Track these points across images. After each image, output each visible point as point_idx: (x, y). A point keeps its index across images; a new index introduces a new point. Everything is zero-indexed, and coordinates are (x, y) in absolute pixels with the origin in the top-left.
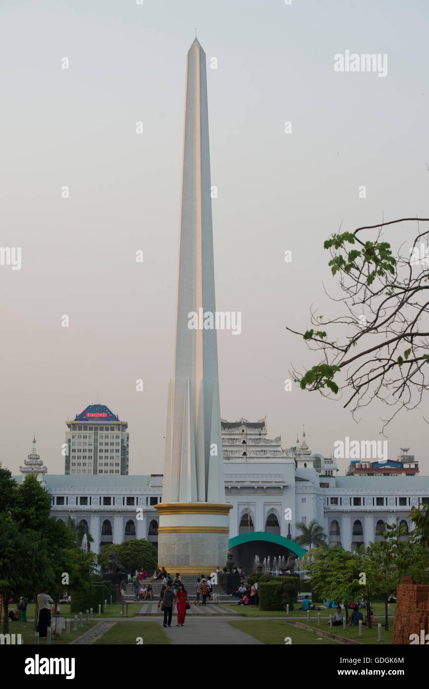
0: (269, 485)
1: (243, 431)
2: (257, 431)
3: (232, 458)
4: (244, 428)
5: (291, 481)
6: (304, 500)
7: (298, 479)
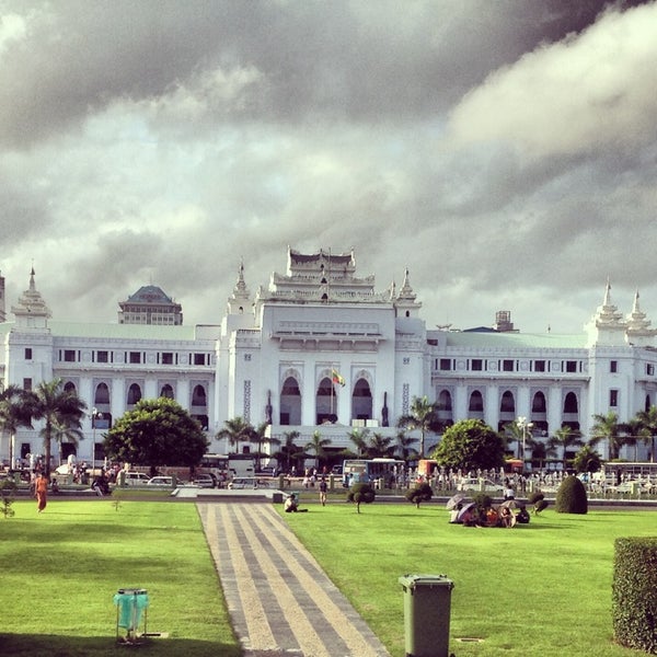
0: (359, 338)
1: (322, 266)
2: (340, 267)
3: (307, 302)
4: (322, 261)
5: (390, 334)
6: (406, 361)
7: (398, 333)
